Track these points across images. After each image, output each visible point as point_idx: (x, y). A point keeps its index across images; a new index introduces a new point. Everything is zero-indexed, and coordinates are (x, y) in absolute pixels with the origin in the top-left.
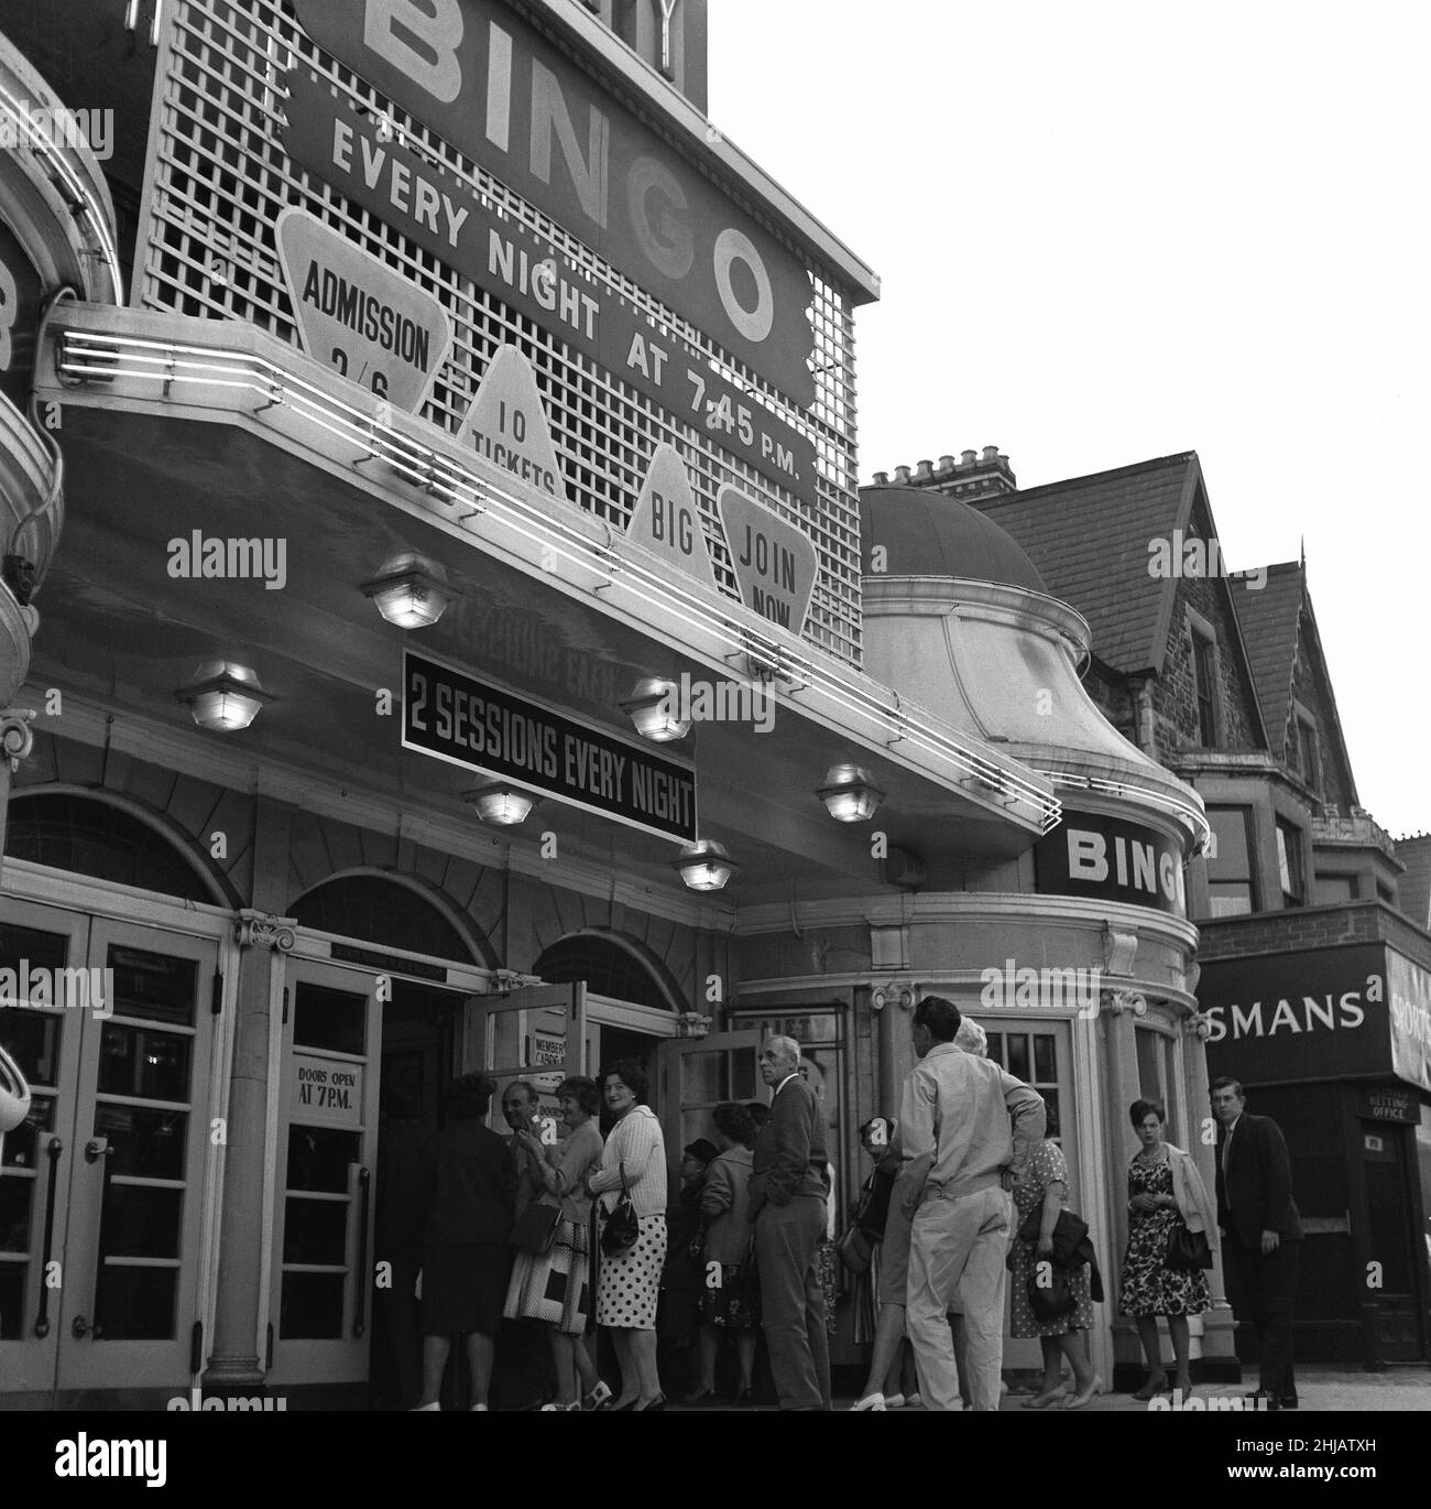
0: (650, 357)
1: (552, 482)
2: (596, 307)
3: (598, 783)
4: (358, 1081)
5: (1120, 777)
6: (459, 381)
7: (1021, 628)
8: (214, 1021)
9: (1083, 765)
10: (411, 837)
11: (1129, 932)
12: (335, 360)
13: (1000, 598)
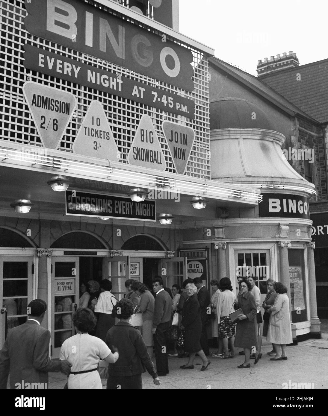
0: (139, 91)
1: (109, 134)
2: (122, 82)
3: (125, 211)
4: (73, 283)
5: (284, 183)
6: (79, 114)
7: (261, 139)
8: (33, 275)
9: (273, 182)
10: (85, 221)
11: (286, 225)
12: (42, 119)
13: (255, 132)
